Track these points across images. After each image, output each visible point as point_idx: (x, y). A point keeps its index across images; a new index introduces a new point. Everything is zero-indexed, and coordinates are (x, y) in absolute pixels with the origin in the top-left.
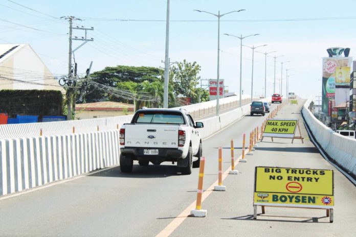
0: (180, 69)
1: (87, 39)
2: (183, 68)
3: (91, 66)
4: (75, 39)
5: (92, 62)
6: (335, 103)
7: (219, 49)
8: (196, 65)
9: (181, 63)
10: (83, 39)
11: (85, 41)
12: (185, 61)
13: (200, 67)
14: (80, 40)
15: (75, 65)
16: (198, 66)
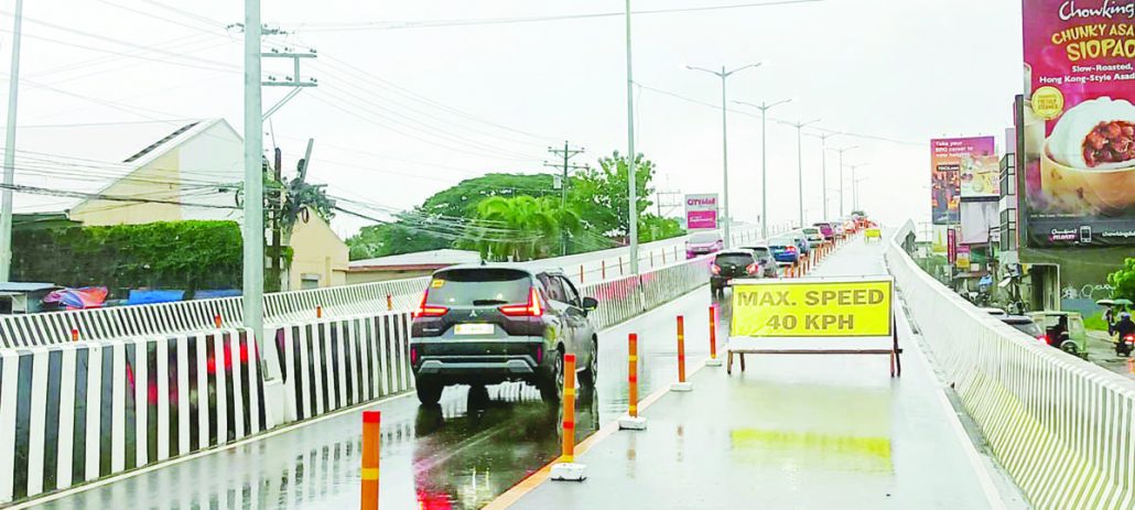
0: (608, 172)
1: (302, 80)
2: (614, 171)
3: (309, 150)
4: (270, 84)
5: (312, 140)
6: (962, 235)
7: (630, 81)
8: (643, 160)
9: (607, 160)
10: (288, 82)
11: (294, 87)
12: (615, 154)
13: (654, 166)
14: (283, 84)
15: (274, 153)
16: (649, 163)
